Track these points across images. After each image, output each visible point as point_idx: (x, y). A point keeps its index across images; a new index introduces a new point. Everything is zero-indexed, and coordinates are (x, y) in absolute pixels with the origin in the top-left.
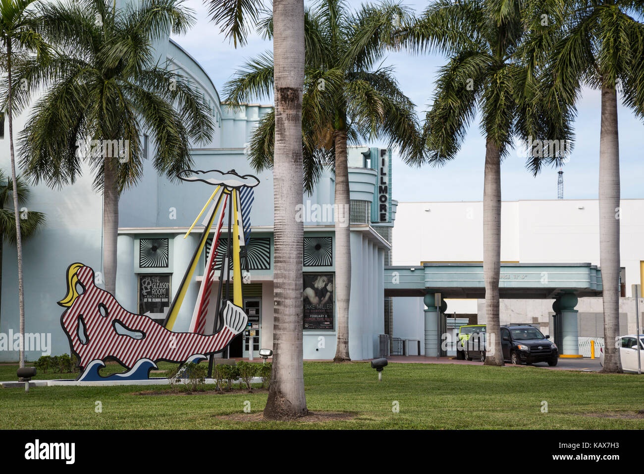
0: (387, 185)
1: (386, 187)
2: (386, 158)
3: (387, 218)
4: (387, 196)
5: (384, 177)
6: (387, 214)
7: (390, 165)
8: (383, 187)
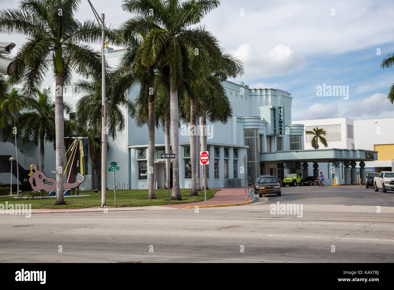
0: (282, 120)
1: (282, 121)
2: (282, 110)
3: (283, 133)
4: (282, 124)
5: (281, 117)
6: (283, 131)
7: (284, 112)
8: (281, 121)
